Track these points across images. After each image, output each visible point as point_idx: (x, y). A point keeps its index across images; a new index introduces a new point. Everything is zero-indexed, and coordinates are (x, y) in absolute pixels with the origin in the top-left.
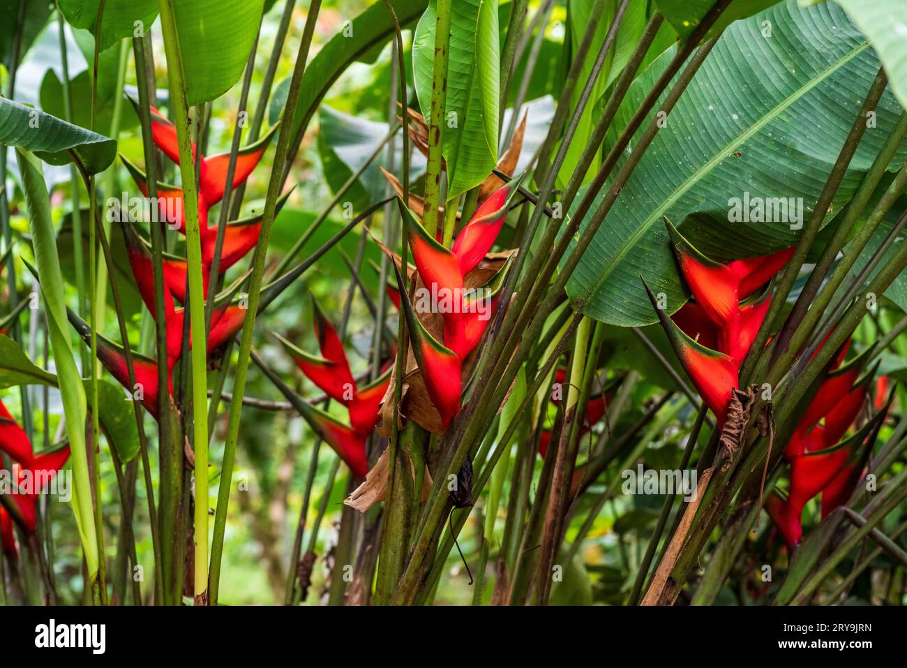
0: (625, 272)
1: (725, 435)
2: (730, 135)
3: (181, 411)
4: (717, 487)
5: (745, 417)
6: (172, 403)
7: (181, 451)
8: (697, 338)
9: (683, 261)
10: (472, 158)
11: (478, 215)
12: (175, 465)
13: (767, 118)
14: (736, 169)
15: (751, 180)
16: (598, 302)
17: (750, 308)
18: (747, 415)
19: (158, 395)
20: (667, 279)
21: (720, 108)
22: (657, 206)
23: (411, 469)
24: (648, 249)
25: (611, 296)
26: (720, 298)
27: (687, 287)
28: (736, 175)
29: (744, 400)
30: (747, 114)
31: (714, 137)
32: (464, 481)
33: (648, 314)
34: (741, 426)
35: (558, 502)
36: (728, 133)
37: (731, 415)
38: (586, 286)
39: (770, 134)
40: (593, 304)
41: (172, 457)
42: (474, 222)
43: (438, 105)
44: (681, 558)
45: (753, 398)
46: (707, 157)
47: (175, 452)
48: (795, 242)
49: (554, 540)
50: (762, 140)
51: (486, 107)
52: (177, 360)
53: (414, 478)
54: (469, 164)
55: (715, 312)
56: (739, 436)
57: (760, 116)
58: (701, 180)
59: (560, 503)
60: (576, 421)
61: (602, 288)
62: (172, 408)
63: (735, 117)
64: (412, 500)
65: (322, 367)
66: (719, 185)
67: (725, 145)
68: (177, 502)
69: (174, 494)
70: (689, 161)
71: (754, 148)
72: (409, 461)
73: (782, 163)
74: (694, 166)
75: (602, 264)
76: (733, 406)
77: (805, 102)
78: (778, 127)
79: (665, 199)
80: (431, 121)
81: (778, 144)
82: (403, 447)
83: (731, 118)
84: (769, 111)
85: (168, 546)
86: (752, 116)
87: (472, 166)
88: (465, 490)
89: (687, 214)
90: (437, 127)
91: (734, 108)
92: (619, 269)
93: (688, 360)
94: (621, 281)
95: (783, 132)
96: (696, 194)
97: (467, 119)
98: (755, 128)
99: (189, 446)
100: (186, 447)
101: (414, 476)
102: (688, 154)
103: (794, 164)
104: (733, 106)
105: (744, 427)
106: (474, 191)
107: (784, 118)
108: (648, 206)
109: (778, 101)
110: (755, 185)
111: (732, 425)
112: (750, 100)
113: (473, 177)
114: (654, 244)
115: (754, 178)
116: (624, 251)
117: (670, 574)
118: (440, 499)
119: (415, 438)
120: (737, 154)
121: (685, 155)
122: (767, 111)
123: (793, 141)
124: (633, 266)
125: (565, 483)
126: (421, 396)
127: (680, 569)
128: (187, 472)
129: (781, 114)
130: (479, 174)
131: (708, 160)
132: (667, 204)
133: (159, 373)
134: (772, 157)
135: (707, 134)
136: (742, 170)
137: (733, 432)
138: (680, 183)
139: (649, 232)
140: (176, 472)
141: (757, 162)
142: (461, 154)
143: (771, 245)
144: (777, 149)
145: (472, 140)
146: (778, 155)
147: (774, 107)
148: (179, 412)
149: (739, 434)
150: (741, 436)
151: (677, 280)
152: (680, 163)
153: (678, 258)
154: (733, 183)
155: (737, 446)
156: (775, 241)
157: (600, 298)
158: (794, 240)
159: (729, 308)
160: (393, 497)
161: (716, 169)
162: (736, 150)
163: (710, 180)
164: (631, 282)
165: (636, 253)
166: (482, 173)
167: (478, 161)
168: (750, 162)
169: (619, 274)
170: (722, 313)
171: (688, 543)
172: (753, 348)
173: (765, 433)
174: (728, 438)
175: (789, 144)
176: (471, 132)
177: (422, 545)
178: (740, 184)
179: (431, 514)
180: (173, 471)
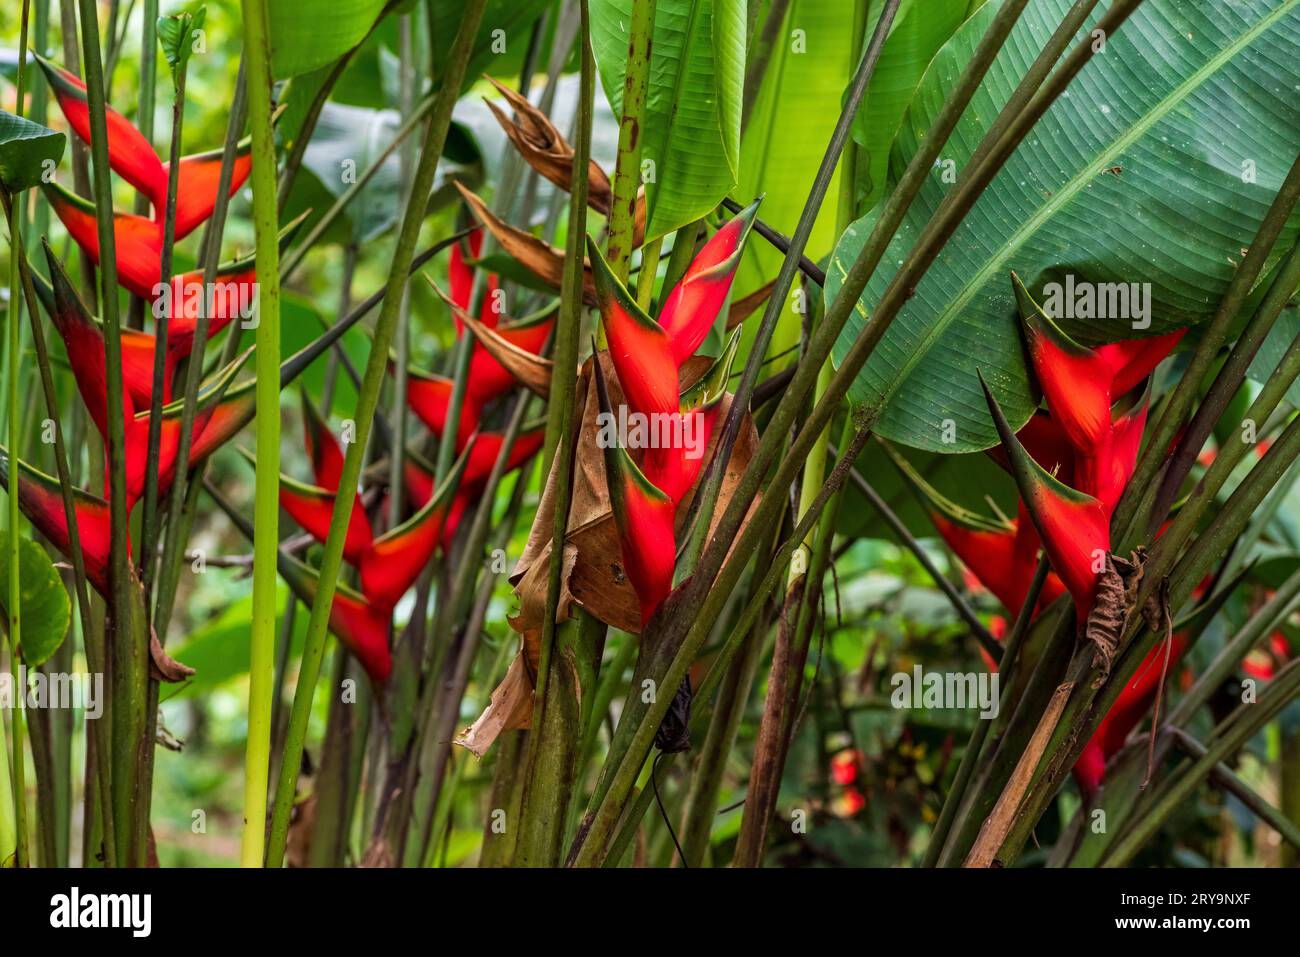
0: (941, 363)
1: (1094, 630)
2: (1101, 139)
3: (145, 584)
4: (1077, 714)
5: (1129, 600)
6: (132, 570)
7: (146, 651)
8: (1056, 471)
9: (1037, 346)
10: (691, 171)
11: (697, 267)
12: (137, 674)
13: (1158, 113)
14: (1115, 195)
15: (1139, 214)
16: (899, 411)
17: (1126, 422)
18: (1132, 596)
19: (110, 559)
20: (1010, 375)
21: (1081, 95)
22: (989, 255)
23: (574, 685)
24: (980, 325)
25: (919, 403)
26: (1086, 406)
27: (1038, 386)
28: (1117, 205)
29: (1126, 572)
30: (1124, 105)
31: (1075, 142)
32: (678, 709)
33: (980, 433)
34: (1123, 614)
35: (776, 732)
36: (1096, 136)
37: (1105, 597)
38: (876, 386)
39: (1165, 139)
40: (889, 415)
41: (132, 663)
42: (690, 279)
43: (637, 84)
44: (1014, 828)
45: (1141, 570)
46: (1066, 174)
47: (136, 653)
48: (1208, 314)
49: (770, 794)
50: (1151, 148)
51: (725, 88)
52: (138, 498)
53: (579, 702)
54: (688, 182)
55: (1079, 428)
56: (1120, 632)
57: (1145, 108)
58: (1060, 213)
59: (779, 733)
60: (805, 599)
61: (903, 388)
62: (132, 579)
63: (1105, 109)
64: (575, 737)
65: (318, 502)
66: (1089, 221)
67: (1095, 155)
68: (140, 736)
69: (134, 722)
70: (1038, 181)
71: (1140, 161)
72: (572, 673)
73: (1188, 186)
74: (1046, 190)
75: (902, 349)
76: (1107, 582)
77: (1217, 88)
78: (1175, 126)
79: (1003, 244)
80: (625, 110)
81: (1178, 154)
82: (562, 650)
83: (1100, 111)
84: (1159, 100)
85: (125, 807)
86: (1133, 109)
87: (691, 186)
88: (680, 723)
89: (1042, 269)
90: (635, 120)
91: (1102, 95)
92: (929, 359)
93: (1042, 508)
94: (936, 377)
95: (1186, 135)
96: (1053, 235)
97: (681, 106)
98: (1140, 128)
99: (158, 641)
100: (152, 644)
101: (579, 697)
102: (1035, 170)
103: (1204, 186)
104: (1099, 91)
105: (1127, 618)
106: (691, 227)
107: (1184, 111)
108: (975, 254)
109: (1173, 84)
110: (1146, 221)
111: (1106, 613)
112: (1126, 83)
113: (694, 203)
114: (990, 318)
115: (1145, 211)
116: (939, 329)
117: (996, 855)
118: (642, 739)
119: (583, 636)
120: (1114, 171)
121: (1030, 170)
122: (1156, 100)
123: (1201, 149)
124: (956, 354)
125: (787, 701)
126: (598, 566)
127: (1011, 847)
128: (153, 684)
129: (1179, 105)
130: (703, 199)
131: (1067, 180)
132: (1006, 251)
133: (113, 521)
134: (1170, 175)
135: (1063, 137)
136: (1126, 197)
137: (1108, 624)
138: (1026, 217)
139: (979, 297)
140: (139, 685)
141: (1147, 183)
142: (671, 165)
143: (1168, 319)
144: (1178, 162)
145: (692, 142)
146: (1178, 171)
147: (1166, 93)
148: (142, 586)
149: (1119, 628)
150: (1123, 631)
151: (1023, 377)
152: (1023, 183)
153: (1029, 340)
154: (1112, 217)
155: (1113, 647)
156: (1174, 313)
157: (900, 406)
158: (1206, 311)
159: (1099, 421)
160: (545, 733)
161: (1083, 194)
162: (1113, 163)
163: (1073, 213)
164: (953, 380)
165: (959, 331)
166: (709, 196)
167: (703, 177)
168: (1136, 184)
169: (928, 368)
170: (1090, 431)
171: (1027, 804)
172: (1131, 487)
173: (1157, 626)
174: (1101, 634)
175: (1196, 154)
176: (689, 129)
177: (607, 815)
178: (1123, 218)
179: (624, 763)
180: (133, 683)
